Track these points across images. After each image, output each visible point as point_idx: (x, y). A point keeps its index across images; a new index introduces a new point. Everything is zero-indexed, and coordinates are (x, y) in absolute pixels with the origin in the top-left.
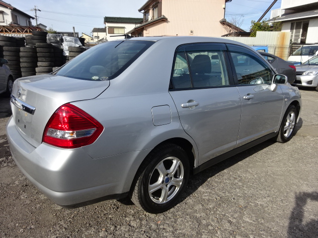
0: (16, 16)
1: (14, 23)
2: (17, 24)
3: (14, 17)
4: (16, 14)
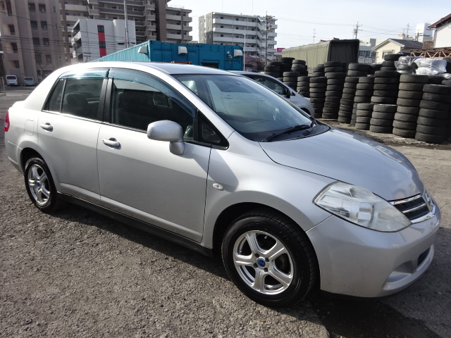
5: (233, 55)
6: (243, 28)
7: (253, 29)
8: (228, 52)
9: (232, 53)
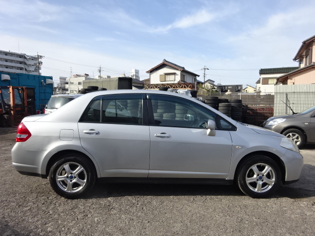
0: (184, 76)
1: (182, 81)
2: (184, 81)
3: (182, 77)
4: (184, 74)
5: (45, 83)
6: (12, 61)
7: (21, 63)
8: (42, 81)
9: (45, 81)
